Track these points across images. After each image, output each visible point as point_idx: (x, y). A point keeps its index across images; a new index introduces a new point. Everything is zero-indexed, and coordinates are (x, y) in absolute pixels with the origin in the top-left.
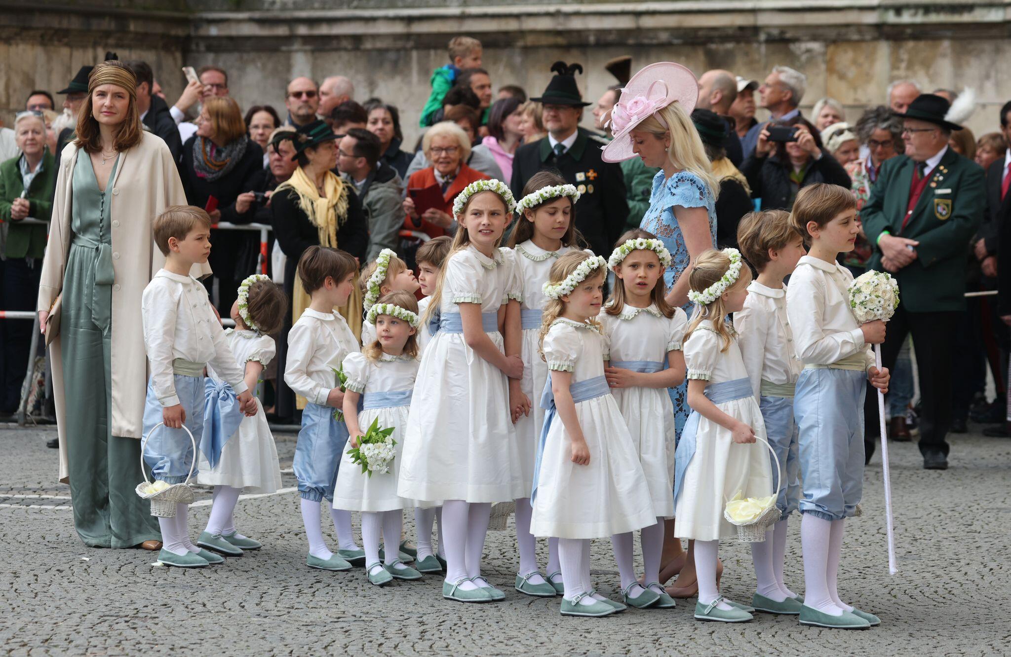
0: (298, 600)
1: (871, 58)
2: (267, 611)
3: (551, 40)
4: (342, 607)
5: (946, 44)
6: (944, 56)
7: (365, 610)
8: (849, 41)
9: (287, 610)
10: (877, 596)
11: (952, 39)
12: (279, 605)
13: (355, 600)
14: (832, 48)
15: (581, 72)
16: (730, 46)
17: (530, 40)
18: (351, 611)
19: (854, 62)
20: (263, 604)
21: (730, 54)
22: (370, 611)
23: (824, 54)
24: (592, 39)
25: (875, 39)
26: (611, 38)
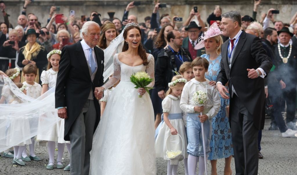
0: (17, 169)
1: (184, 10)
2: (7, 172)
3: (94, 3)
4: (29, 171)
5: (204, 6)
6: (204, 9)
7: (35, 172)
8: (177, 5)
9: (13, 172)
10: (180, 168)
11: (206, 5)
12: (11, 170)
13: (33, 169)
14: (173, 7)
15: (100, 16)
16: (144, 6)
17: (88, 4)
18: (31, 172)
19: (179, 11)
20: (6, 170)
21: (144, 8)
22: (37, 172)
23: (170, 9)
24: (105, 3)
25: (185, 4)
26: (111, 3)
